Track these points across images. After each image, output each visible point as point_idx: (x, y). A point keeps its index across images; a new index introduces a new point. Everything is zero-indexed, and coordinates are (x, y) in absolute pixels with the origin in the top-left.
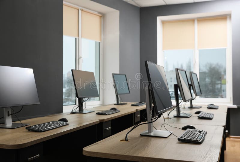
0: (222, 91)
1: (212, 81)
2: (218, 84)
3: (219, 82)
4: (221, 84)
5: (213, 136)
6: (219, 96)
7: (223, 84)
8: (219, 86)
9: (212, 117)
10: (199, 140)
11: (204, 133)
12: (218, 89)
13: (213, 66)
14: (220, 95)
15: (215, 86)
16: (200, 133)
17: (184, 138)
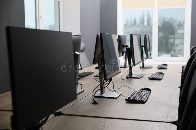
0: (175, 46)
1: (165, 36)
2: (171, 38)
3: (172, 36)
4: (174, 38)
5: (171, 97)
6: (172, 51)
7: (176, 39)
8: (172, 41)
9: (161, 78)
10: (144, 100)
11: (148, 93)
12: (171, 43)
13: (167, 20)
14: (173, 49)
15: (168, 41)
16: (144, 94)
17: (130, 99)
